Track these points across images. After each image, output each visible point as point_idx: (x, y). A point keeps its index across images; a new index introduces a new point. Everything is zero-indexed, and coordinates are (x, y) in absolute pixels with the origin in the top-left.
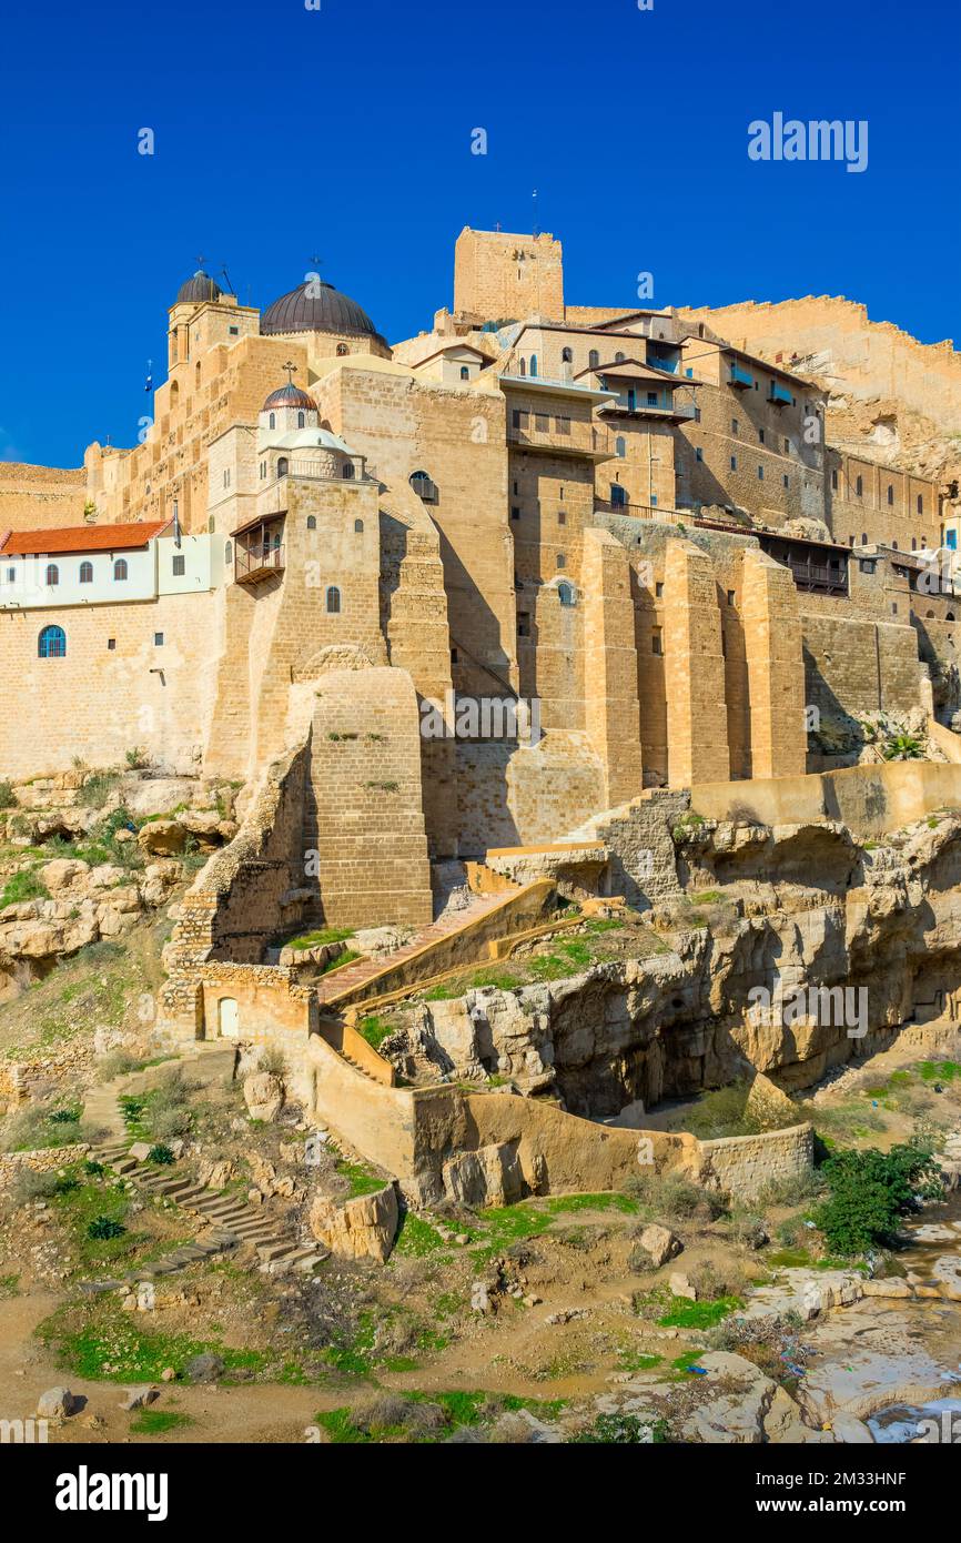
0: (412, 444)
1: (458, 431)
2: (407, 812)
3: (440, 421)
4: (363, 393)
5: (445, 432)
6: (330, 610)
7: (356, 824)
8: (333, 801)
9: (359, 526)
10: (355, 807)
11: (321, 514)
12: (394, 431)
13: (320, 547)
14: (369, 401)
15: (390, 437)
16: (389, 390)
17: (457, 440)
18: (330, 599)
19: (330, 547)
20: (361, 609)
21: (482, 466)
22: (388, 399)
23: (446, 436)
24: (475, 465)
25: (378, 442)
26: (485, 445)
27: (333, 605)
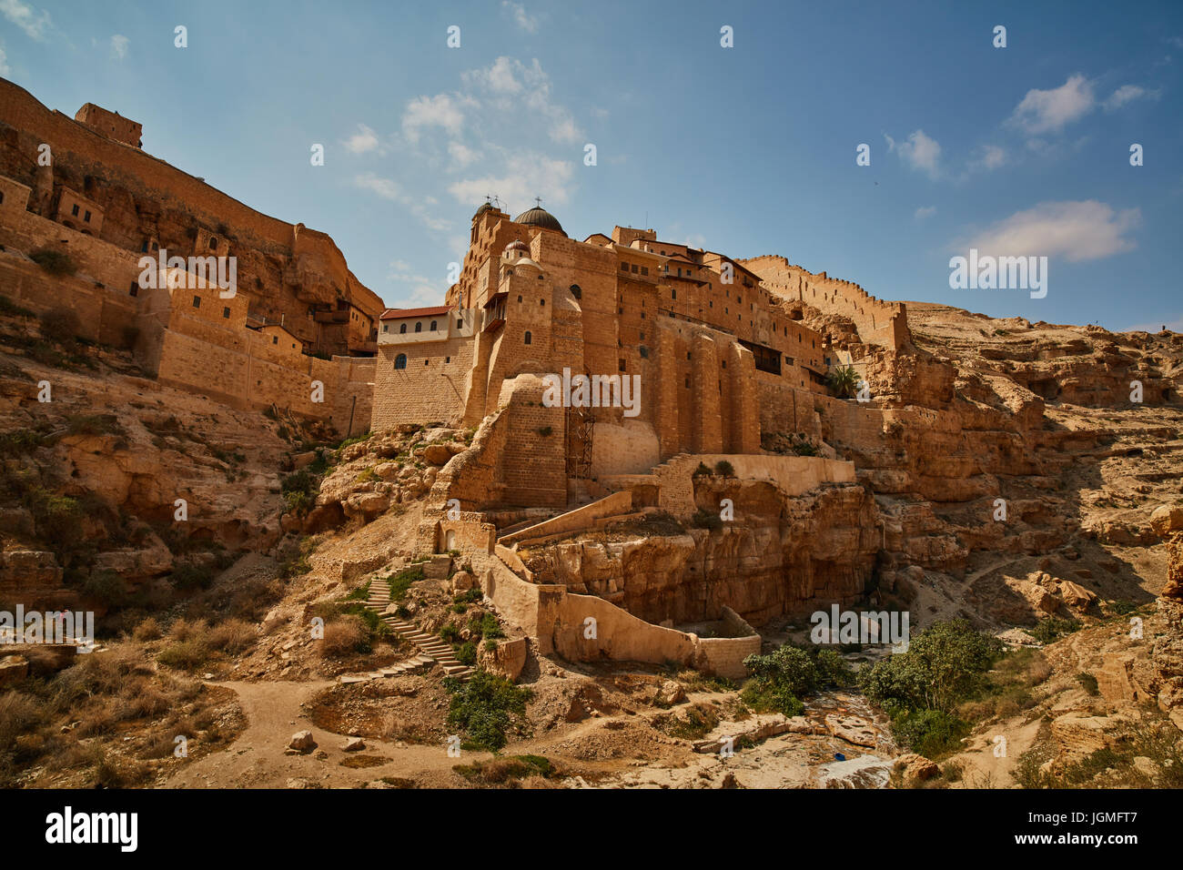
0: (572, 271)
2: (556, 447)
3: (586, 262)
4: (550, 244)
5: (588, 267)
6: (526, 343)
7: (530, 451)
9: (543, 302)
10: (531, 442)
11: (525, 295)
12: (564, 264)
13: (523, 311)
14: (553, 248)
15: (562, 266)
16: (563, 244)
17: (594, 271)
18: (526, 337)
19: (528, 311)
20: (541, 343)
21: (606, 285)
22: (562, 248)
23: (588, 269)
24: (602, 284)
25: (556, 269)
26: (607, 275)
27: (528, 341)
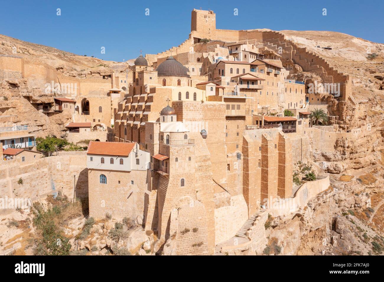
1: (213, 116)
2: (204, 252)
3: (209, 114)
4: (189, 108)
5: (210, 117)
6: (181, 186)
8: (184, 252)
9: (190, 159)
11: (179, 157)
13: (179, 167)
14: (190, 110)
15: (196, 120)
16: (196, 106)
17: (213, 119)
18: (182, 182)
19: (182, 166)
20: (190, 184)
21: (219, 125)
22: (195, 109)
23: (210, 118)
24: (218, 125)
26: (220, 119)
27: (183, 184)
